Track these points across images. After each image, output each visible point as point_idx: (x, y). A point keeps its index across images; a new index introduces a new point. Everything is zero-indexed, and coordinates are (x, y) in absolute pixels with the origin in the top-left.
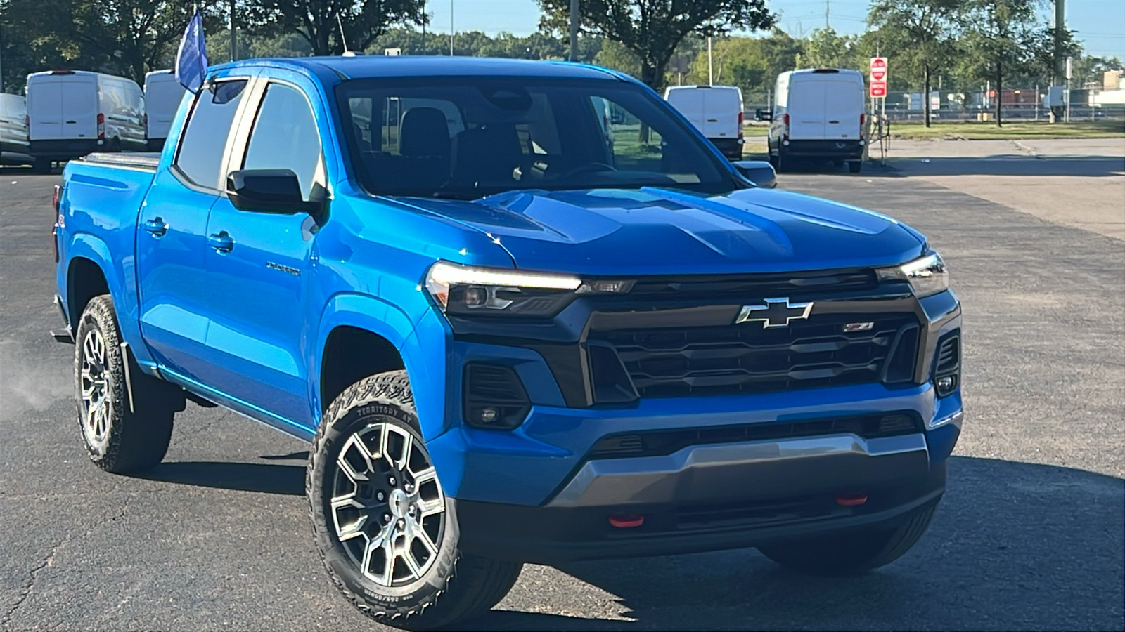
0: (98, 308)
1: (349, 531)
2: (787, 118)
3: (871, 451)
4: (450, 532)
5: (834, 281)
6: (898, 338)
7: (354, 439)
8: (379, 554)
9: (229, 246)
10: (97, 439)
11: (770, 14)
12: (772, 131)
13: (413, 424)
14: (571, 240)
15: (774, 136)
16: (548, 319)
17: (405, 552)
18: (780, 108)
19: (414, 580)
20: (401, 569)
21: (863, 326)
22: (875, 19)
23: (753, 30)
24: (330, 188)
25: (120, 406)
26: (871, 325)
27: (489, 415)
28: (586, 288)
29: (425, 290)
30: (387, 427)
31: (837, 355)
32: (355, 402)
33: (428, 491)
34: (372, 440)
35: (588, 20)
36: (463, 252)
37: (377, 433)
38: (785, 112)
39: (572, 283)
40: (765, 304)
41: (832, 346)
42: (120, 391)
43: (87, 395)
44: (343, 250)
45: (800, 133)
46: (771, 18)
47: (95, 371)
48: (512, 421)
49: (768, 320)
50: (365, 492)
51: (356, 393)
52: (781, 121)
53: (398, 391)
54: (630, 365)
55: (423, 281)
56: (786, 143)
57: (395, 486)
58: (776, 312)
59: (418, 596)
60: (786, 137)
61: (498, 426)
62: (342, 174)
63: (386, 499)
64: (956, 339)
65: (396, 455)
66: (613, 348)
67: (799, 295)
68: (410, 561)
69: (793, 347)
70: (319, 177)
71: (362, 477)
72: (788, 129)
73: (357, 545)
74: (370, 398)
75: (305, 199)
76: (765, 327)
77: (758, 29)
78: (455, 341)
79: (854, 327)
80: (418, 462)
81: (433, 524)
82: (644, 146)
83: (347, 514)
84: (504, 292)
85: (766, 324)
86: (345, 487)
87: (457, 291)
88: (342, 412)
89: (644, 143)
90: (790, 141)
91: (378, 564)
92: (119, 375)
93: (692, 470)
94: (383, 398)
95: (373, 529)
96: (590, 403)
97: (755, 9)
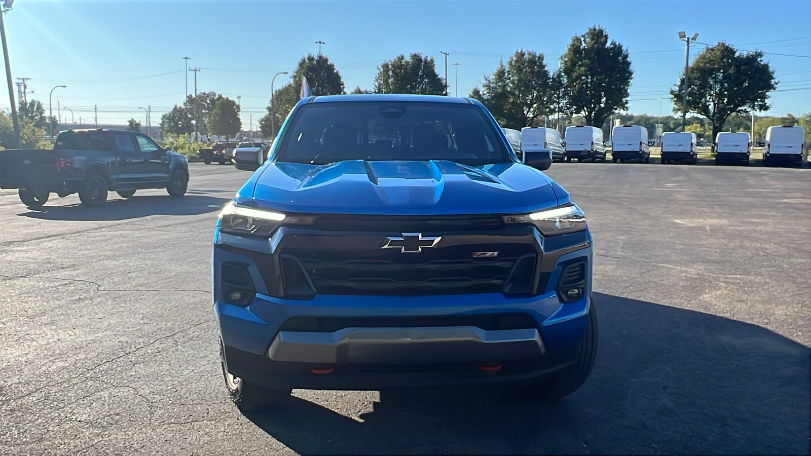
2: (769, 145)
3: (486, 340)
6: (517, 263)
11: (768, 105)
12: (764, 150)
15: (764, 152)
18: (767, 141)
21: (489, 254)
23: (760, 111)
26: (496, 254)
27: (237, 295)
35: (692, 108)
38: (768, 143)
40: (402, 236)
45: (773, 151)
46: (768, 106)
48: (246, 302)
49: (404, 247)
52: (766, 147)
54: (309, 272)
56: (768, 155)
58: (409, 242)
60: (768, 153)
61: (239, 302)
64: (583, 264)
66: (298, 260)
67: (430, 231)
69: (429, 267)
72: (769, 149)
76: (402, 252)
77: (762, 111)
79: (481, 254)
82: (712, 155)
84: (255, 220)
85: (403, 250)
89: (713, 154)
90: (770, 154)
97: (761, 103)
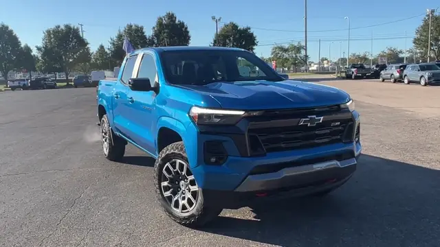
0: (105, 118)
1: (167, 194)
3: (341, 166)
4: (200, 198)
5: (328, 109)
7: (168, 164)
8: (177, 202)
9: (132, 101)
10: (106, 152)
13: (186, 161)
14: (240, 97)
16: (234, 125)
17: (185, 202)
19: (188, 212)
20: (184, 208)
21: (337, 124)
22: (272, 54)
24: (160, 83)
25: (110, 144)
26: (339, 123)
27: (213, 160)
28: (246, 114)
29: (189, 116)
30: (178, 161)
31: (329, 134)
32: (168, 152)
33: (193, 183)
34: (174, 165)
36: (202, 103)
37: (175, 162)
39: (242, 113)
40: (308, 118)
41: (328, 131)
42: (110, 140)
43: (104, 140)
44: (164, 102)
47: (105, 134)
48: (221, 162)
49: (309, 123)
50: (172, 181)
51: (168, 149)
53: (182, 149)
54: (263, 141)
55: (189, 113)
57: (182, 180)
58: (312, 120)
59: (190, 217)
61: (216, 163)
62: (163, 78)
63: (179, 183)
65: (182, 170)
66: (257, 135)
67: (319, 114)
68: (187, 205)
69: (317, 132)
70: (156, 80)
71: (171, 176)
73: (170, 198)
74: (172, 151)
75: (152, 86)
76: (308, 126)
78: (200, 133)
79: (334, 124)
80: (189, 173)
81: (194, 194)
83: (166, 189)
84: (217, 116)
86: (166, 179)
87: (201, 116)
88: (163, 155)
91: (177, 205)
92: (110, 136)
93: (286, 176)
94: (176, 151)
95: (175, 193)
96: (249, 155)
